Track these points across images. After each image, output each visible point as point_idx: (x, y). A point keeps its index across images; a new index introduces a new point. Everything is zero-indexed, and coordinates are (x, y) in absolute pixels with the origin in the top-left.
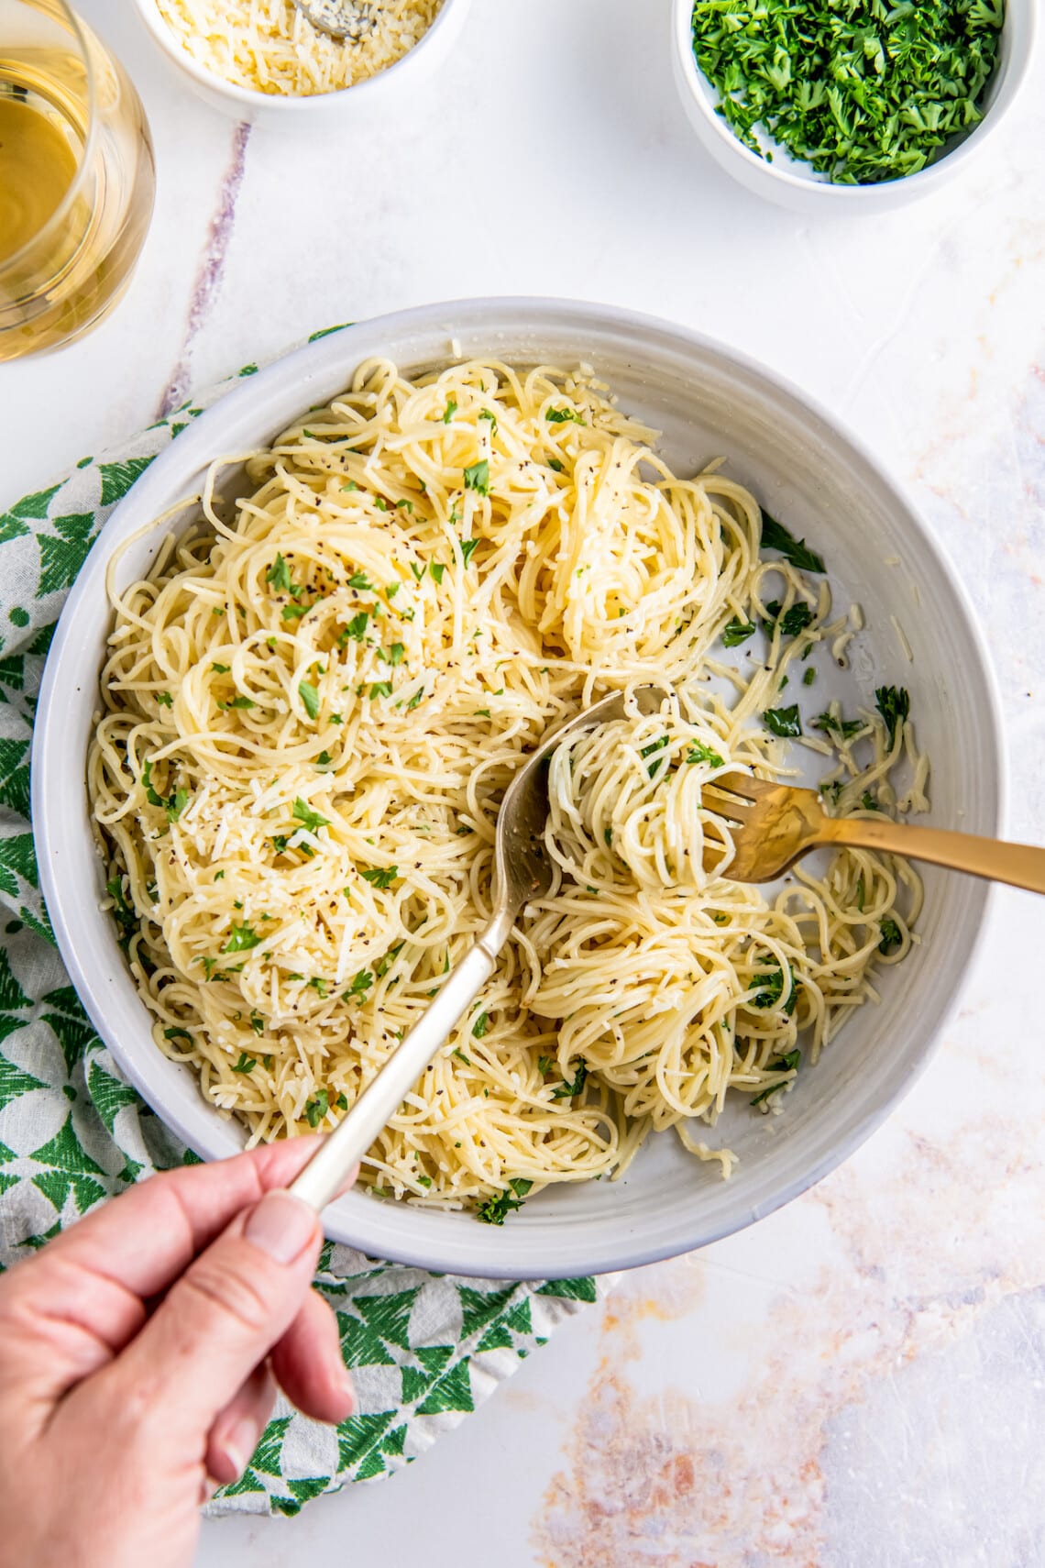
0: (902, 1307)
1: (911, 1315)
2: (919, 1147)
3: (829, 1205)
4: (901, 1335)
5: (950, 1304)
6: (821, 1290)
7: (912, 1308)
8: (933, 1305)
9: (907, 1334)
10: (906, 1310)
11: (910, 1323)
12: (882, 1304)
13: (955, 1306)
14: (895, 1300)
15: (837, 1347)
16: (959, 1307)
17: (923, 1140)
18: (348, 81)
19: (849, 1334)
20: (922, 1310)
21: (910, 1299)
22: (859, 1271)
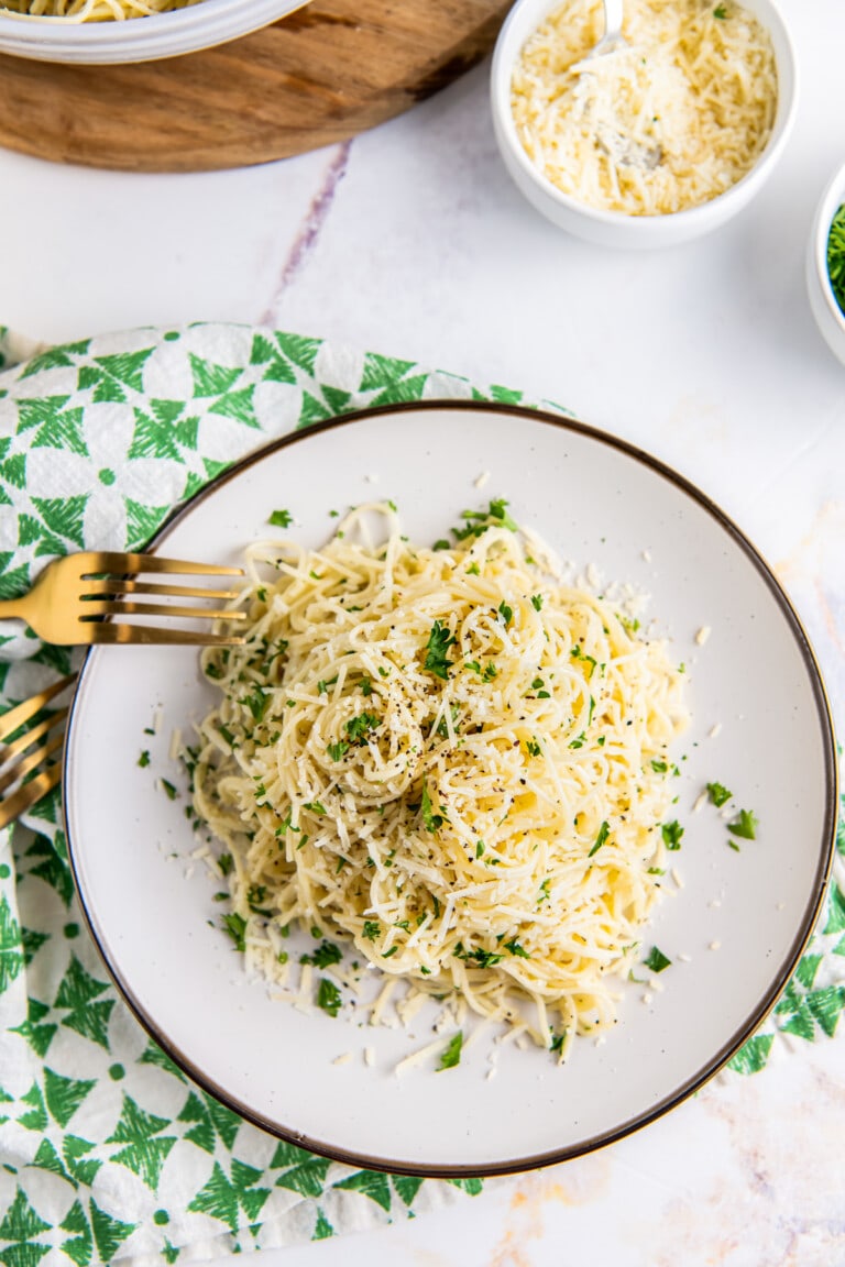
0: (787, 1227)
1: (793, 1235)
2: (820, 1080)
3: (732, 1122)
4: (781, 1252)
5: (831, 1230)
6: (714, 1200)
7: (796, 1228)
8: (815, 1230)
9: (788, 1253)
10: (789, 1230)
11: (792, 1242)
12: (769, 1221)
13: (835, 1233)
14: (780, 1218)
15: (722, 1255)
16: (838, 1234)
17: (824, 1075)
18: (674, 208)
19: (735, 1245)
20: (804, 1232)
21: (794, 1220)
22: (752, 1187)
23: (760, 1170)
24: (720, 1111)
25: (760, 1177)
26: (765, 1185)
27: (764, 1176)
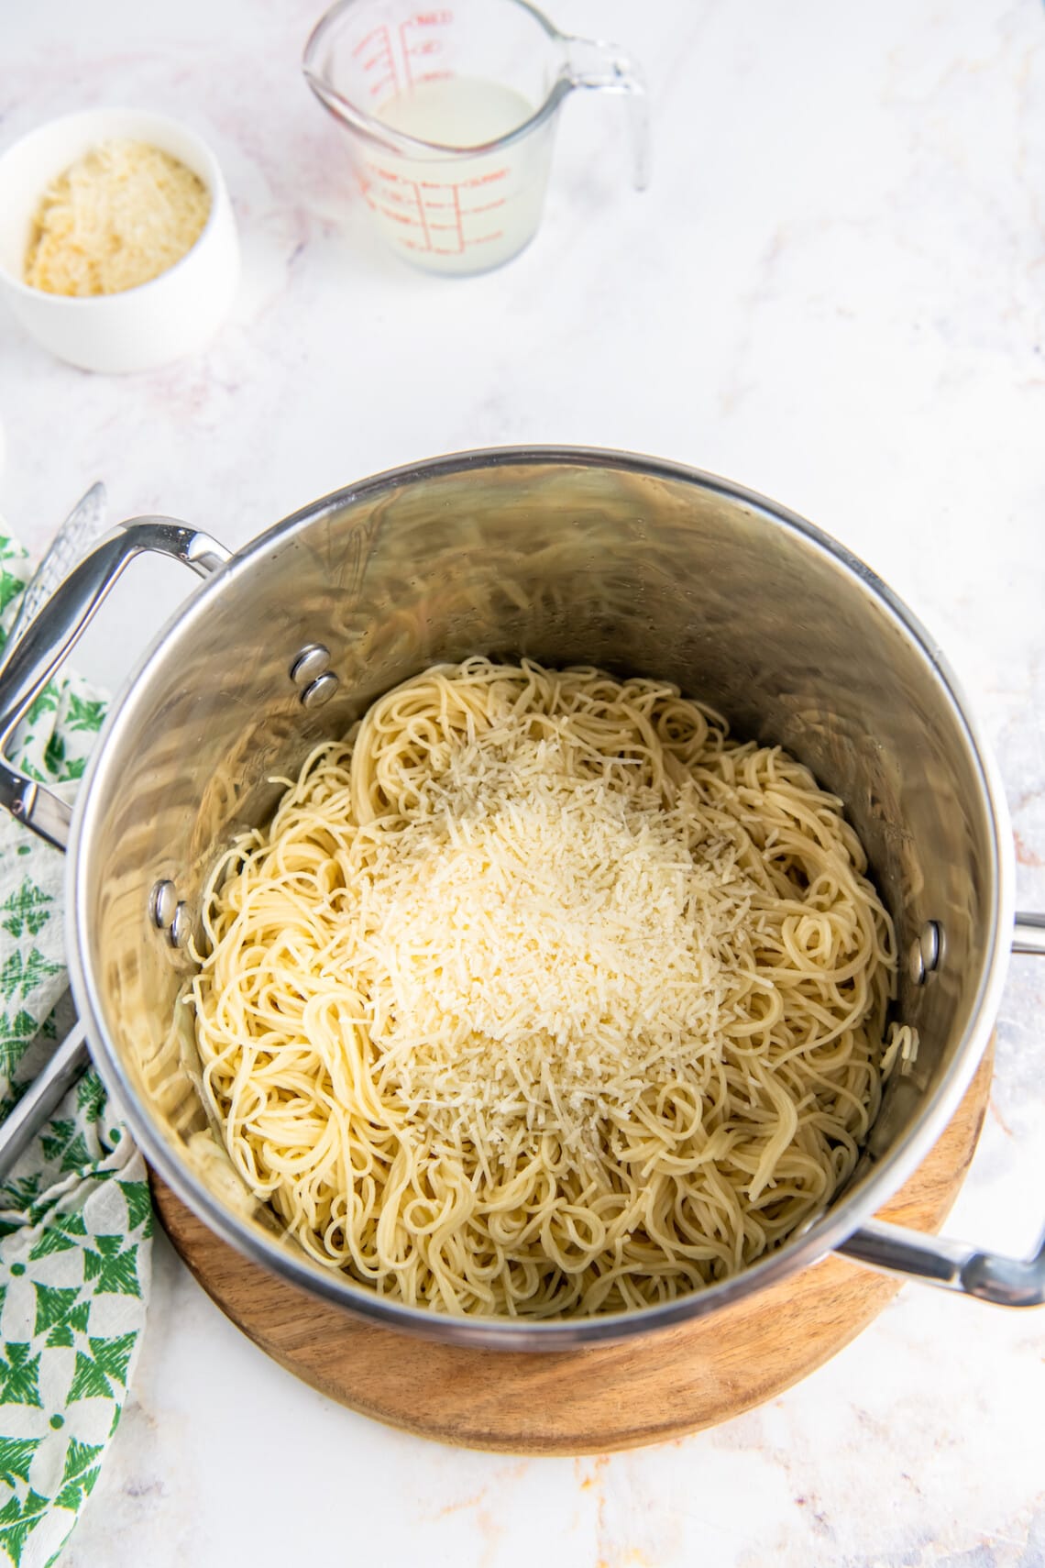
2: (861, 1418)
3: (787, 1467)
6: (781, 1546)
14: (844, 1558)
17: (864, 1412)
21: (857, 1558)
22: (814, 1529)
23: (819, 1511)
24: (776, 1458)
25: (820, 1519)
26: (826, 1526)
27: (823, 1518)
